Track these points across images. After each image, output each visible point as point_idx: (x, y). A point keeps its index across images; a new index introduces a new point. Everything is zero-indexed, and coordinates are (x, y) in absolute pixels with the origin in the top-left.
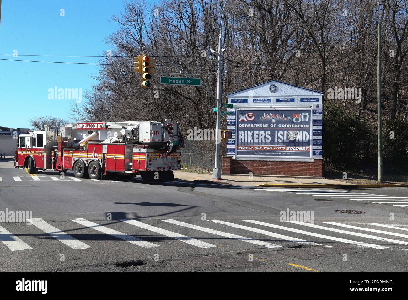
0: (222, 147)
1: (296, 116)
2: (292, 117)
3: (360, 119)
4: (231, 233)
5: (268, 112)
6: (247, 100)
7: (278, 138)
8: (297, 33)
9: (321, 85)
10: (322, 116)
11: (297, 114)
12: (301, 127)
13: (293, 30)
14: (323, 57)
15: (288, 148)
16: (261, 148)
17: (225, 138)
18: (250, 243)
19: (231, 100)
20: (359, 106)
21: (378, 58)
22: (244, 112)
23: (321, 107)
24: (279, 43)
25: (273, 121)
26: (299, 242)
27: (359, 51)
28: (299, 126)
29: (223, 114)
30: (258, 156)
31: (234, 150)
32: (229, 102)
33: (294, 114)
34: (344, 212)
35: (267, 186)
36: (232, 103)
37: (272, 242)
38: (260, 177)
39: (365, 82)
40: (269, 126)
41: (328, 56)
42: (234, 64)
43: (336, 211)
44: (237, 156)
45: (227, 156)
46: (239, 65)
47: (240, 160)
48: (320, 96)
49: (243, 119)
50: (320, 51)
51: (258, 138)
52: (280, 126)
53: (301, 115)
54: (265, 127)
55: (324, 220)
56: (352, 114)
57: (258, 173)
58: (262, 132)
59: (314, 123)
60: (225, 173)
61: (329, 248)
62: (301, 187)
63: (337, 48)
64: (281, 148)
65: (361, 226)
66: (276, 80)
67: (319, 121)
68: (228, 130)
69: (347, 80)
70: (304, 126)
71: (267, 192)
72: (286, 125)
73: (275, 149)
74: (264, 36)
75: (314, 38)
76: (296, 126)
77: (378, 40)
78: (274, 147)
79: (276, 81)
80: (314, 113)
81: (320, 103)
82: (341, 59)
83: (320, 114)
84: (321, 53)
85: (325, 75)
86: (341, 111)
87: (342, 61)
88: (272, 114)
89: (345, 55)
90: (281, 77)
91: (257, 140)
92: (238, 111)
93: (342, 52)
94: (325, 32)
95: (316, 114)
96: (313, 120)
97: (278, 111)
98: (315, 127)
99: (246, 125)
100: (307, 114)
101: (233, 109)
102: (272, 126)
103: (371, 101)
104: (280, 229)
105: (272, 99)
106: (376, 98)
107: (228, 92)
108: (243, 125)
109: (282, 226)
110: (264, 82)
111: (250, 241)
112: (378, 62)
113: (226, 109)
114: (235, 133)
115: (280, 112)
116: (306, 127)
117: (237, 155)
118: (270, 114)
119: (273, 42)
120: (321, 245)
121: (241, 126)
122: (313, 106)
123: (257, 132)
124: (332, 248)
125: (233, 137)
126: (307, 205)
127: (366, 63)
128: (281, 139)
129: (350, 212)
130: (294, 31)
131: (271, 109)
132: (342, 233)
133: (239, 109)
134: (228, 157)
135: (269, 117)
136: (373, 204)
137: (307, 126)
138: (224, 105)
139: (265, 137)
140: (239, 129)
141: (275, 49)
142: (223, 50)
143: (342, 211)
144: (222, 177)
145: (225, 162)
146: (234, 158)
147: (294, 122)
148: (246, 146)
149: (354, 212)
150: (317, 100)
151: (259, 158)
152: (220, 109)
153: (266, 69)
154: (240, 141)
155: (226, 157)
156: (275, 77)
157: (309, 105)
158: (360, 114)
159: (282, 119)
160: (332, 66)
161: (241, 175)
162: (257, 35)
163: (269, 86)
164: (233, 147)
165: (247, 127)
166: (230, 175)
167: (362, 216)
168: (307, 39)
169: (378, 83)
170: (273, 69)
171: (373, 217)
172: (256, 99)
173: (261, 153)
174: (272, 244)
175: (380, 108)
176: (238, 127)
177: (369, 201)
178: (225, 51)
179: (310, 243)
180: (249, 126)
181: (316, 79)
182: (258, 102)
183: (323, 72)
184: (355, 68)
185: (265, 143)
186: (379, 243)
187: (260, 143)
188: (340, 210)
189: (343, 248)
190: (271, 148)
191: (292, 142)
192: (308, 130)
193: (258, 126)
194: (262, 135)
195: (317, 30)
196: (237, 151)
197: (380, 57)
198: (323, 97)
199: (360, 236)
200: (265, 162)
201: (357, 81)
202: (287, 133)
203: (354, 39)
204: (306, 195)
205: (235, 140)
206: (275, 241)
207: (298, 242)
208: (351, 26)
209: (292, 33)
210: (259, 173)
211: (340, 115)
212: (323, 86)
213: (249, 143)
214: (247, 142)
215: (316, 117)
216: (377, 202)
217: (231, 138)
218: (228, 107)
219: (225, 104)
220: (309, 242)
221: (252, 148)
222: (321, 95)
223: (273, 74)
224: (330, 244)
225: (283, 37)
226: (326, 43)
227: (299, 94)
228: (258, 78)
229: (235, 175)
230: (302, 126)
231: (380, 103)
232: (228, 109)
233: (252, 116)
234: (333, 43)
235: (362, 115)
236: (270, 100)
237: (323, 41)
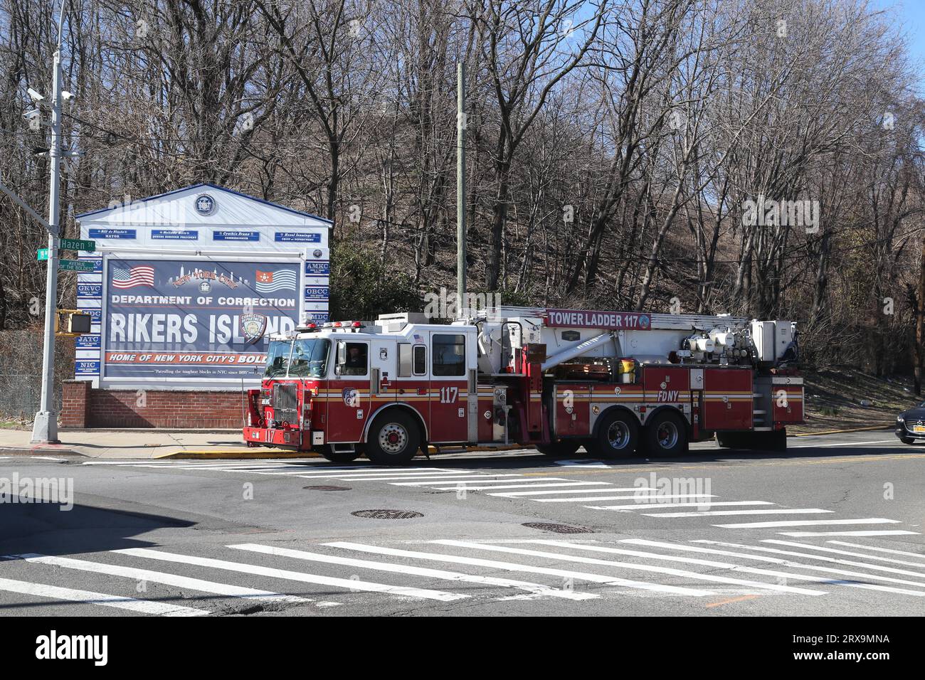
0: (63, 355)
1: (265, 278)
2: (253, 279)
3: (418, 287)
4: (73, 587)
5: (190, 265)
6: (134, 232)
7: (217, 331)
8: (268, 67)
9: (326, 201)
10: (328, 279)
11: (266, 272)
12: (276, 305)
13: (259, 58)
14: (333, 132)
15: (242, 359)
16: (171, 358)
17: (70, 330)
18: (124, 610)
19: (91, 231)
20: (417, 256)
21: (459, 144)
22: (124, 264)
23: (326, 256)
24: (222, 90)
25: (205, 288)
26: (257, 598)
27: (418, 122)
28: (271, 302)
29: (65, 268)
30: (163, 379)
31: (98, 365)
32: (85, 236)
33: (258, 272)
34: (373, 516)
35: (186, 456)
36: (93, 240)
37: (187, 602)
38: (167, 434)
39: (431, 198)
40: (194, 301)
41: (344, 130)
42: (99, 134)
43: (354, 514)
44: (106, 379)
45: (78, 379)
46: (112, 138)
47: (114, 391)
48: (323, 229)
49: (123, 279)
50: (323, 117)
51: (164, 333)
52: (222, 301)
53: (276, 274)
54: (183, 302)
55: (323, 539)
56: (399, 275)
57: (163, 424)
58: (173, 318)
59: (309, 296)
60: (68, 425)
61: (329, 607)
62: (273, 456)
63: (365, 112)
64: (224, 358)
65: (410, 549)
66: (214, 183)
67: (320, 292)
68: (81, 310)
69: (388, 192)
70: (282, 302)
71: (183, 472)
72: (237, 299)
73: (207, 360)
74: (181, 66)
75: (309, 86)
76: (263, 302)
77: (459, 99)
78: (205, 356)
79: (213, 185)
80: (308, 271)
81: (323, 246)
82: (375, 141)
83: (322, 273)
84: (326, 122)
85: (336, 178)
86: (375, 269)
87: (378, 145)
88: (200, 271)
89: (382, 131)
90: (227, 177)
91: (162, 339)
92: (109, 260)
93: (376, 122)
94: (336, 72)
95: (313, 272)
96: (307, 289)
97: (217, 262)
98: (312, 306)
99: (131, 299)
100: (291, 273)
101: (95, 254)
102: (201, 301)
103: (444, 245)
104: (209, 567)
105: (201, 230)
106: (456, 240)
107: (84, 208)
108: (122, 297)
109: (215, 558)
110: (182, 186)
111: (124, 603)
112: (459, 152)
113: (76, 255)
114: (100, 319)
115: (223, 267)
116: (289, 305)
117: (105, 376)
118: (196, 269)
119: (206, 85)
120: (310, 600)
121: (116, 299)
122: (305, 253)
123: (162, 317)
124: (336, 607)
125: (95, 329)
126: (285, 503)
127: (434, 154)
128: (224, 336)
129: (387, 514)
130: (261, 60)
131: (198, 257)
132: (365, 568)
133: (111, 257)
134: (78, 383)
135: (193, 278)
136: (443, 492)
137: (291, 303)
138: (69, 242)
139: (183, 330)
140: (111, 308)
141: (211, 103)
142: (66, 95)
143: (368, 513)
144: (62, 436)
145: (71, 396)
146: (95, 386)
147: (256, 292)
148: (131, 354)
149: (397, 515)
150: (317, 238)
151: (165, 383)
152: (59, 253)
153: (187, 153)
154: (113, 339)
155: (75, 382)
156: (209, 176)
157: (297, 250)
158: (418, 276)
159: (227, 283)
160: (353, 157)
161: (116, 431)
162: (164, 65)
163: (194, 197)
164: (95, 354)
165: (133, 302)
166: (83, 431)
167: (414, 523)
168: (292, 86)
169: (459, 204)
170: (206, 156)
171: (439, 524)
172: (159, 231)
173: (172, 372)
174: (184, 608)
175: (464, 262)
176: (110, 304)
177: (434, 485)
178: (71, 97)
179: (285, 597)
180: (139, 299)
181: (314, 187)
182: (165, 238)
183: (331, 168)
184: (408, 163)
185: (183, 344)
186: (449, 585)
187: (169, 346)
188: (364, 511)
189: (363, 606)
190: (199, 358)
191: (254, 344)
192: (293, 313)
193: (163, 300)
194: (174, 324)
195: (318, 65)
196: (105, 366)
197: (464, 142)
198: (331, 231)
199: (405, 572)
200: (180, 395)
201: (413, 196)
202: (240, 320)
203: (406, 94)
204: (285, 478)
205: (100, 338)
206: (194, 599)
207: (254, 598)
208: (398, 61)
209: (254, 67)
210: (166, 424)
211: (371, 276)
212: (330, 204)
213: (138, 345)
214: (134, 343)
215: (312, 281)
216: (451, 488)
217: (88, 332)
218: (80, 249)
219: (72, 241)
220: (281, 594)
221: (148, 358)
222: (325, 226)
223: (202, 168)
224: (334, 596)
225: (232, 76)
226: (339, 99)
227: (270, 220)
228: (165, 176)
229: (99, 431)
230: (279, 302)
231: (464, 249)
232: (81, 253)
233: (148, 275)
234: (355, 99)
235: (425, 278)
236: (195, 233)
237: (331, 93)
